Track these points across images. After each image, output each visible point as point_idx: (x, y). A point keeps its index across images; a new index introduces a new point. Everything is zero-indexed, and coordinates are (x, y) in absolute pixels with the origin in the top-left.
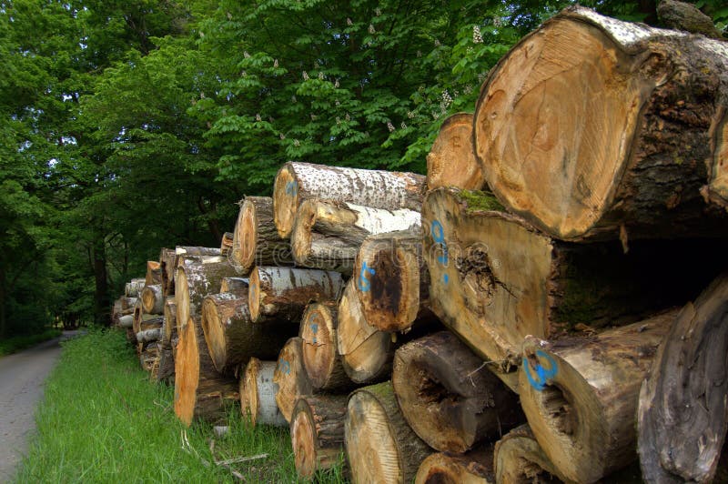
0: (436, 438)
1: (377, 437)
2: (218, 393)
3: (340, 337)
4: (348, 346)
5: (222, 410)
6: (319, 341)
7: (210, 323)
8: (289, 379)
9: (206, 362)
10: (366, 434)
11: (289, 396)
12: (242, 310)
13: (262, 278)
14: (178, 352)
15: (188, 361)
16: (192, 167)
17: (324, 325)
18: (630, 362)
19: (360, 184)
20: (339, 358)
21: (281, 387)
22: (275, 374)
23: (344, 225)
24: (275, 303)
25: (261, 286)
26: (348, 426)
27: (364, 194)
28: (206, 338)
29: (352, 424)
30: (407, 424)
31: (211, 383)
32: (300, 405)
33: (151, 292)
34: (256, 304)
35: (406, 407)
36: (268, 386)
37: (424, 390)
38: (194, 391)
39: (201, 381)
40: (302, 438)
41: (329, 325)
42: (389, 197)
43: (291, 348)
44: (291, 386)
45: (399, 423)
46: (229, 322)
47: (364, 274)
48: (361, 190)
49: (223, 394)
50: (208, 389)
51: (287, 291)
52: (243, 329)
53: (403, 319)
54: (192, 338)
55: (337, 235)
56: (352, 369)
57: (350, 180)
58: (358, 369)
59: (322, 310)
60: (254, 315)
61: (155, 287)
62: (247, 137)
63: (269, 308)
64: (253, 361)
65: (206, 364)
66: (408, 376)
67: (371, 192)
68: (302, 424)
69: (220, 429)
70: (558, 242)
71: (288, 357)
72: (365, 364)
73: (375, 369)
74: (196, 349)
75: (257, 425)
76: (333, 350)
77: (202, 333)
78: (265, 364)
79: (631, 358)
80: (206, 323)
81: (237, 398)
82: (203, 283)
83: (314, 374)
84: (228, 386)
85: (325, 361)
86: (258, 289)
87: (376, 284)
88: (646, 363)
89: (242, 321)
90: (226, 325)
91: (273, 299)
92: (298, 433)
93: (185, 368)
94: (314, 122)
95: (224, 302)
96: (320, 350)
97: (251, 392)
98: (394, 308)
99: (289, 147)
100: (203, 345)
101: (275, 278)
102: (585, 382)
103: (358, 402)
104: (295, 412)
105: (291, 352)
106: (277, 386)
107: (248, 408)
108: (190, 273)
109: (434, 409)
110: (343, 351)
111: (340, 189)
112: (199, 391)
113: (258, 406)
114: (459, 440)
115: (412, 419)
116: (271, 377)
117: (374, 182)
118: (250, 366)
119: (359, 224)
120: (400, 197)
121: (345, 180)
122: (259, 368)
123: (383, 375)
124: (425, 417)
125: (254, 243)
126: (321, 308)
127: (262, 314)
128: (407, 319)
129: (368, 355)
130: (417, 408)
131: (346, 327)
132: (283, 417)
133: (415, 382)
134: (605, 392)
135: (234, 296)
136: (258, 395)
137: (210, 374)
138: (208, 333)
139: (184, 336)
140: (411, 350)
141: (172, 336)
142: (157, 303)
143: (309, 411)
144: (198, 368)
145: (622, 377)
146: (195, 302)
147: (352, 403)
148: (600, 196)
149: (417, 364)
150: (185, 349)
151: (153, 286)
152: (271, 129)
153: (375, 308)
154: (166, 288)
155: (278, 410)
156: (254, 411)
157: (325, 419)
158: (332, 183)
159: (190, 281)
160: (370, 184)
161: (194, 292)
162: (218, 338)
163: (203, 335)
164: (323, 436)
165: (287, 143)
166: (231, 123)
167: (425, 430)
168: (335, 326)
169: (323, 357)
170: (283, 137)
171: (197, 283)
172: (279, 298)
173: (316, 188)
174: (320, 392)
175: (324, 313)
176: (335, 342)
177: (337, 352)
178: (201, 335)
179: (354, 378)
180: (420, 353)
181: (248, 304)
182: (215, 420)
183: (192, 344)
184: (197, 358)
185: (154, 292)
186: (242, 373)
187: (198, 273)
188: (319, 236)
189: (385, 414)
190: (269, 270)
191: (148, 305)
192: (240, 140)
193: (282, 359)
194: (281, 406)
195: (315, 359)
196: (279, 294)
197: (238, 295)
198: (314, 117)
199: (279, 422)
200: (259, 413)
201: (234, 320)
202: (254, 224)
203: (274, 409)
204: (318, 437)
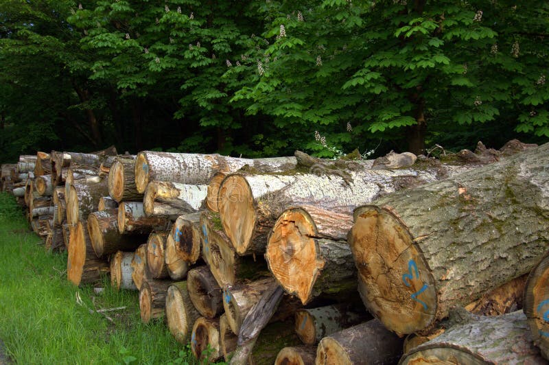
0: (203, 311)
1: (179, 307)
2: (96, 268)
3: (167, 255)
4: (170, 261)
5: (99, 277)
6: (156, 254)
7: (93, 229)
8: (140, 267)
9: (90, 250)
10: (175, 305)
11: (140, 276)
12: (114, 223)
13: (126, 210)
14: (71, 240)
15: (77, 247)
16: (70, 64)
17: (159, 246)
18: (255, 297)
19: (185, 165)
20: (166, 265)
21: (135, 270)
22: (132, 262)
23: (172, 198)
24: (134, 225)
25: (126, 215)
26: (167, 299)
27: (187, 171)
28: (90, 235)
29: (169, 299)
30: (192, 303)
31: (93, 262)
32: (145, 284)
33: (42, 181)
34: (123, 224)
35: (191, 296)
36: (128, 268)
37: (198, 290)
38: (82, 266)
39: (86, 261)
40: (145, 301)
41: (162, 247)
42: (202, 172)
43: (142, 250)
44: (141, 271)
45: (188, 302)
46: (106, 231)
47: (177, 233)
48: (185, 169)
49: (100, 268)
50: (90, 266)
51: (141, 218)
52: (114, 235)
53: (193, 258)
54: (80, 234)
55: (168, 203)
56: (171, 272)
57: (179, 163)
58: (174, 272)
59: (159, 238)
60: (122, 230)
61: (46, 177)
62: (118, 52)
63: (130, 227)
64: (119, 253)
65: (90, 251)
66: (193, 283)
67: (191, 170)
68: (145, 294)
69: (99, 290)
70: (236, 253)
71: (140, 255)
72: (177, 271)
73: (181, 274)
74: (84, 242)
75: (120, 289)
76: (163, 260)
77: (88, 232)
78: (127, 254)
79: (255, 295)
80: (91, 228)
81: (108, 271)
82: (88, 198)
83: (153, 270)
84: (102, 264)
85: (159, 265)
86: (124, 216)
87: (182, 238)
88: (260, 297)
89: (114, 231)
90: (104, 233)
91: (132, 222)
92: (143, 299)
93: (76, 251)
94: (172, 44)
95: (103, 219)
96: (156, 259)
97: (117, 271)
98: (189, 252)
99: (151, 63)
100: (88, 240)
101: (134, 210)
102: (237, 303)
103: (172, 290)
104: (142, 287)
105: (141, 252)
106: (133, 269)
107: (116, 278)
108: (79, 191)
109: (202, 298)
110: (168, 262)
111: (173, 169)
112: (85, 267)
113: (121, 279)
114: (211, 312)
115: (194, 301)
116: (129, 263)
117: (193, 164)
118: (117, 255)
119: (180, 197)
120: (208, 172)
121: (177, 163)
122: (123, 257)
123: (184, 278)
124: (199, 300)
125: (122, 190)
126: (158, 237)
127: (126, 230)
128: (194, 258)
129: (179, 267)
130: (196, 297)
131: (170, 250)
132: (135, 286)
133: (195, 286)
134: (243, 307)
135: (109, 215)
136: (121, 273)
137: (92, 257)
138: (92, 233)
139: (75, 231)
140: (194, 273)
141: (62, 222)
142: (47, 189)
143: (149, 289)
144: (85, 253)
145: (250, 302)
146: (82, 210)
147: (169, 290)
148: (246, 244)
149: (197, 279)
150: (75, 239)
151: (44, 177)
152: (138, 46)
153: (181, 250)
154: (55, 180)
155: (133, 282)
156: (119, 282)
157: (157, 294)
158: (169, 165)
159: (79, 196)
160: (191, 165)
161: (82, 203)
162: (99, 240)
163: (88, 233)
164: (156, 303)
165: (151, 56)
166: (106, 41)
167: (199, 306)
168: (165, 248)
169: (158, 262)
170: (147, 52)
171: (84, 197)
172: (136, 222)
173: (159, 169)
174: (155, 279)
175: (159, 240)
176: (164, 256)
177: (165, 262)
178: (87, 233)
179: (172, 277)
180: (198, 275)
181: (117, 220)
182: (94, 283)
183: (81, 238)
184: (84, 247)
185: (45, 181)
186: (112, 259)
187: (85, 190)
188: (158, 204)
189: (183, 298)
190: (131, 205)
191: (41, 189)
192: (112, 53)
193: (137, 254)
194: (135, 280)
195: (154, 262)
196: (136, 220)
197: (111, 214)
198: (172, 41)
199: (133, 288)
200: (122, 283)
201: (109, 230)
202: (123, 178)
203: (131, 281)
204: (153, 303)
